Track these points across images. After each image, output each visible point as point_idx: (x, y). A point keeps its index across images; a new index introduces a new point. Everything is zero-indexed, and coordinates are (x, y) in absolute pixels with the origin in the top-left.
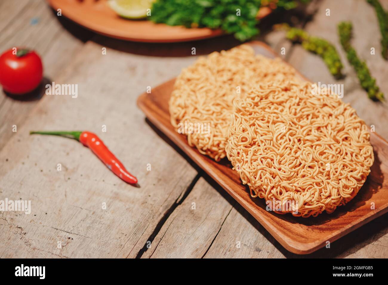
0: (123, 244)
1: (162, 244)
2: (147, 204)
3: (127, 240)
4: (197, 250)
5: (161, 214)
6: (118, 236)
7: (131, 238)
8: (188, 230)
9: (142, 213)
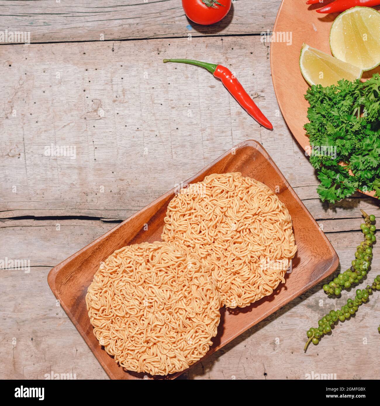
0: (32, 200)
1: (48, 229)
2: (86, 196)
3: (38, 201)
4: (54, 259)
5: (80, 213)
6: (38, 192)
7: (42, 203)
8: (73, 242)
9: (74, 197)
